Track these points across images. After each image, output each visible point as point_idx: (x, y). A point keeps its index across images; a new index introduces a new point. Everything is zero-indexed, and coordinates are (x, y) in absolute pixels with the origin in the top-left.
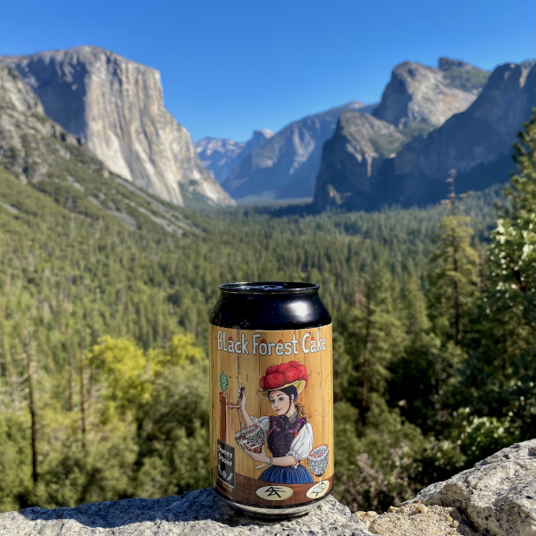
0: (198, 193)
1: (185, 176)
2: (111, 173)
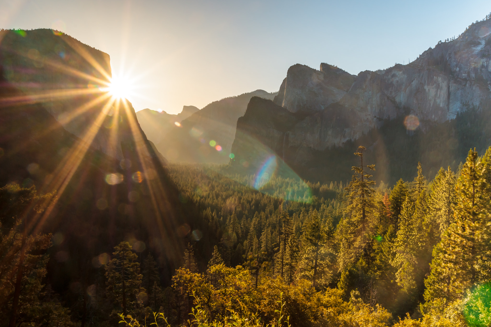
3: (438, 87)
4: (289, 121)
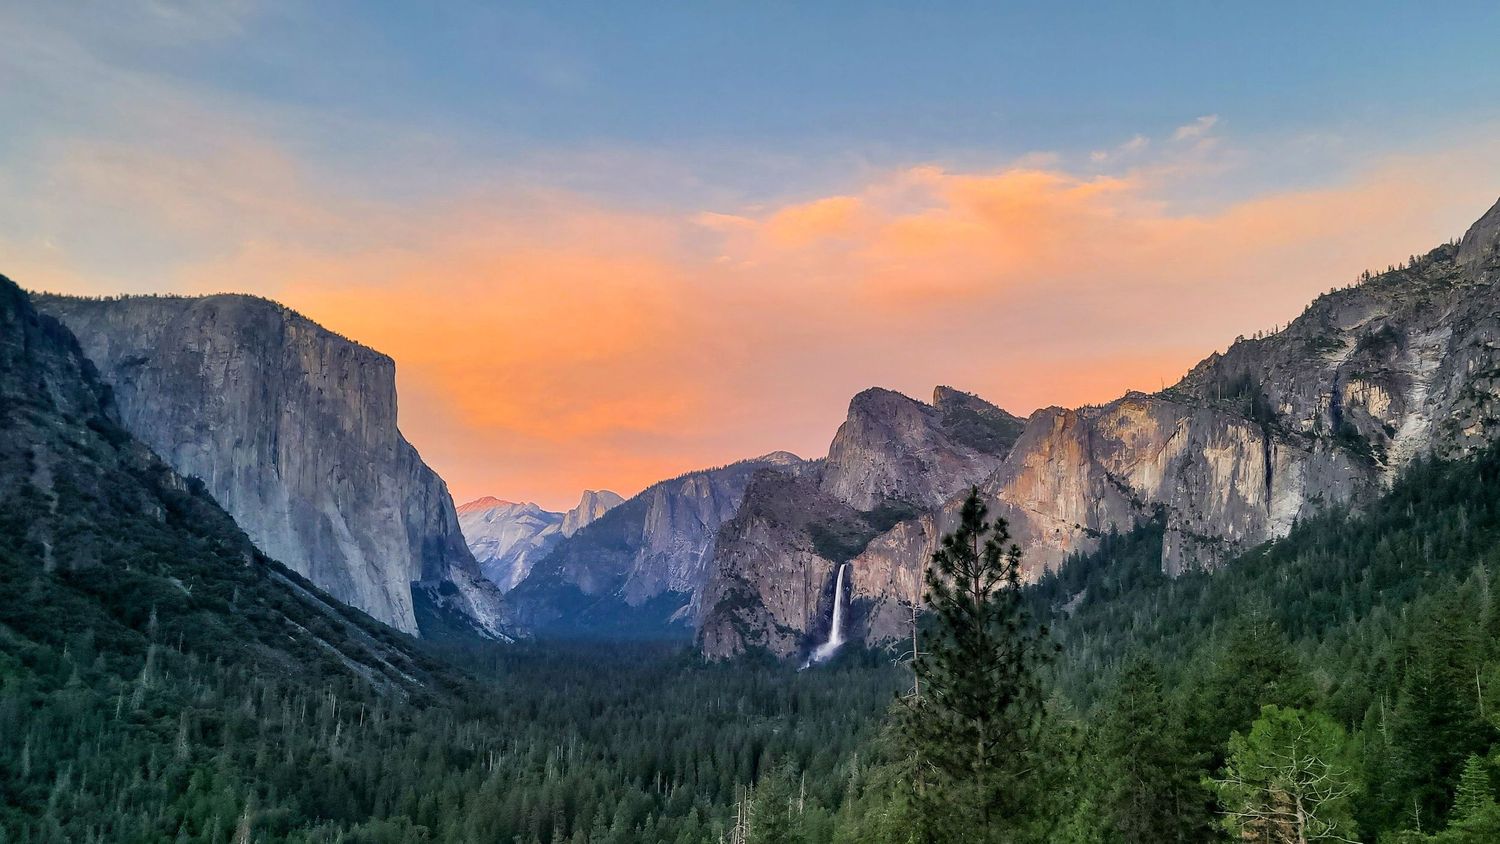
0: (458, 612)
1: (427, 574)
2: (260, 559)
3: (1240, 453)
4: (852, 534)
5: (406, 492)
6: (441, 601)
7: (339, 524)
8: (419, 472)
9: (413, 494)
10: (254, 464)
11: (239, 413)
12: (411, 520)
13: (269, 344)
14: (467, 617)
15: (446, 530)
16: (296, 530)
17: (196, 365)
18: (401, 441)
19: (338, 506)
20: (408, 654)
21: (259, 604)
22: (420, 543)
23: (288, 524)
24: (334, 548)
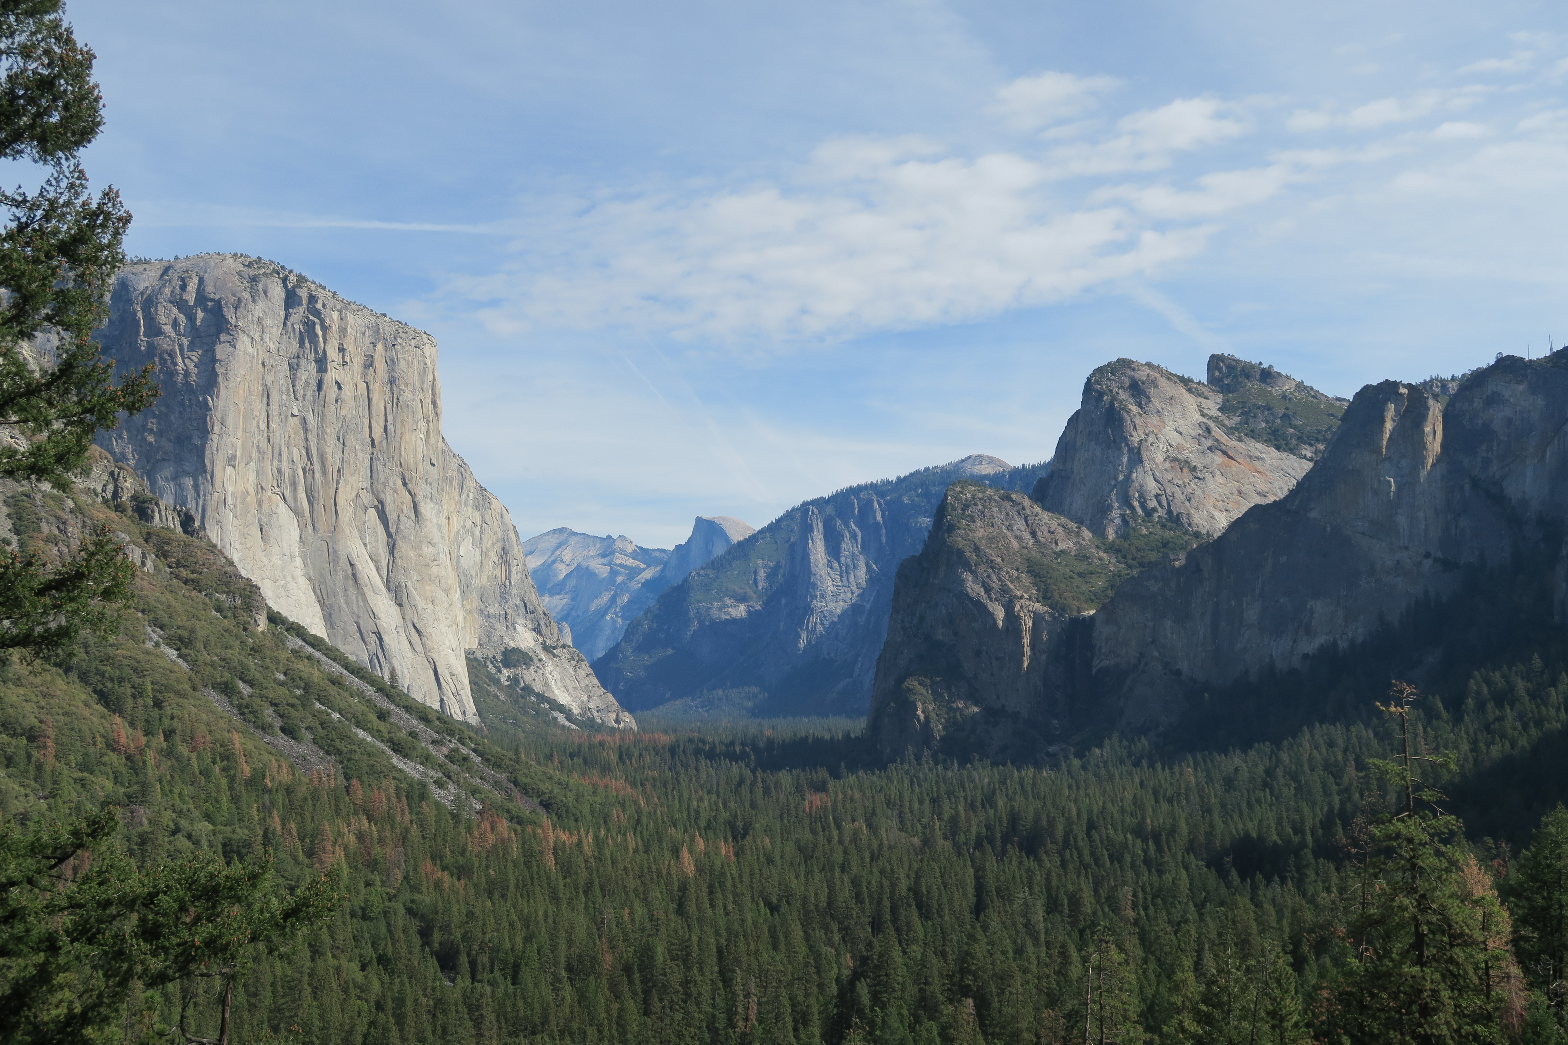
0: (528, 690)
1: (486, 638)
4: (1091, 573)
5: (455, 523)
6: (506, 672)
7: (368, 571)
8: (471, 495)
9: (464, 527)
10: (251, 490)
11: (230, 421)
12: (462, 560)
13: (269, 322)
14: (541, 698)
15: (509, 578)
16: (310, 579)
17: (172, 355)
18: (447, 454)
19: (365, 545)
20: (474, 750)
21: (275, 680)
22: (475, 596)
23: (299, 573)
24: (361, 604)
